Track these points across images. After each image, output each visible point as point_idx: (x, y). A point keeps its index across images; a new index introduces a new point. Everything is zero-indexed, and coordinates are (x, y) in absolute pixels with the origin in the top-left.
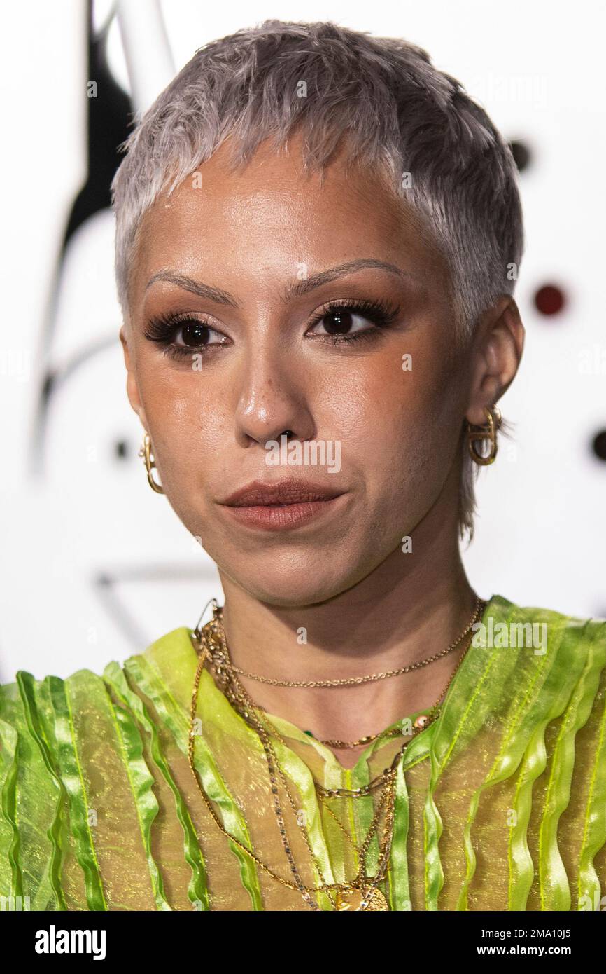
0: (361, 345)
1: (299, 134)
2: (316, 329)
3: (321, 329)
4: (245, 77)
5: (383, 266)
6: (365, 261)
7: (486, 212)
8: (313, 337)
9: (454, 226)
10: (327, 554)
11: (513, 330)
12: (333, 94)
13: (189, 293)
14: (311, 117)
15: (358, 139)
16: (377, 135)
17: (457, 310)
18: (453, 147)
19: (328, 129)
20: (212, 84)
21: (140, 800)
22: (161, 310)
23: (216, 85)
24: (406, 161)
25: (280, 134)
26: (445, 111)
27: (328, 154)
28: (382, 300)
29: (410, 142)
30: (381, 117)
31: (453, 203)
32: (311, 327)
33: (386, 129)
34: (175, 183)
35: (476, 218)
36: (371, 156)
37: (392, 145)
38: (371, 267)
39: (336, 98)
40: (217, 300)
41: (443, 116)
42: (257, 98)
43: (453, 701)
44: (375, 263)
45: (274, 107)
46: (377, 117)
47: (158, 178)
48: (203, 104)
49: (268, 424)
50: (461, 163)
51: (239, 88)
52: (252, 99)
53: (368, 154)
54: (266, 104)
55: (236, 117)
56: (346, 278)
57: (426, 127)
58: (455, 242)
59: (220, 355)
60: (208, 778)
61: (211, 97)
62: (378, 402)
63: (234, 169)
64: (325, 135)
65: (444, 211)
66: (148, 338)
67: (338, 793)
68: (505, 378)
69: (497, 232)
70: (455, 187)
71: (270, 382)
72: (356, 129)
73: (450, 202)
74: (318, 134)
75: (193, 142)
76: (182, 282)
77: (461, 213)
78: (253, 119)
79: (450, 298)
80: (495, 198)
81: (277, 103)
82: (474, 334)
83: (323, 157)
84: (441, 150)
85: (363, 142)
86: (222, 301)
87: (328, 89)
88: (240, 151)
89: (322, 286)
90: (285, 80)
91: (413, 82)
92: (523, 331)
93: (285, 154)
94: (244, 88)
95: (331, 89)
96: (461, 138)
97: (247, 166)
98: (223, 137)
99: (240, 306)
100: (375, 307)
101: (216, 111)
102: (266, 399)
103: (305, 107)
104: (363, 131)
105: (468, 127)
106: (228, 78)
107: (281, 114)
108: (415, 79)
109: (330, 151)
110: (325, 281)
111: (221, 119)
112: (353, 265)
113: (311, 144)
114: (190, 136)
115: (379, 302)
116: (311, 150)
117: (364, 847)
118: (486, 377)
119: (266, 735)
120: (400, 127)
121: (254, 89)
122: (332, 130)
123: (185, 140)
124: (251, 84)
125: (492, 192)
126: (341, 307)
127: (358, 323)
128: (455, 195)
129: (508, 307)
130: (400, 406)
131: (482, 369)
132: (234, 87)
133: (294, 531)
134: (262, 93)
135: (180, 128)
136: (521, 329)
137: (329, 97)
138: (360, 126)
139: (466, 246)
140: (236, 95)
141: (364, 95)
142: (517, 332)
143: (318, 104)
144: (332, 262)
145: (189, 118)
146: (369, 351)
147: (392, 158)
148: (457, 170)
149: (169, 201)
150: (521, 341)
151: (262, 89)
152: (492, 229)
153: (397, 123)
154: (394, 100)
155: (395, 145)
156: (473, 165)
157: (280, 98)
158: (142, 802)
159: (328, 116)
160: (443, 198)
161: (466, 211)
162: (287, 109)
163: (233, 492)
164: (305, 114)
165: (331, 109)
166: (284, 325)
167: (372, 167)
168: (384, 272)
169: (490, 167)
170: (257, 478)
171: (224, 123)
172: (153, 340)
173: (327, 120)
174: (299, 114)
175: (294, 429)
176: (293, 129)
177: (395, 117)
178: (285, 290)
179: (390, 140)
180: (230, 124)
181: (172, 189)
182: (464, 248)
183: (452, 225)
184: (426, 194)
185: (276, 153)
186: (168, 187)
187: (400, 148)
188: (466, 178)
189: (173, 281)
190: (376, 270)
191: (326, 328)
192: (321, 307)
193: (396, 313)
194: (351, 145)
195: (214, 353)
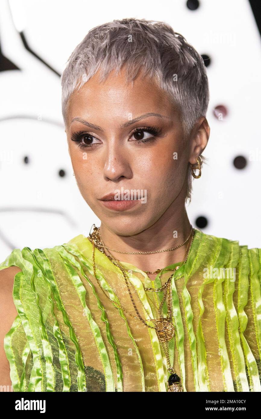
0: (148, 144)
1: (124, 68)
2: (132, 138)
3: (133, 138)
4: (105, 46)
5: (155, 115)
6: (149, 114)
7: (194, 89)
8: (131, 141)
9: (182, 97)
10: (138, 218)
11: (206, 128)
12: (137, 52)
13: (86, 126)
14: (129, 62)
15: (146, 69)
16: (153, 67)
17: (184, 127)
18: (181, 67)
19: (135, 66)
20: (93, 48)
21: (79, 288)
22: (77, 130)
23: (95, 49)
24: (164, 75)
25: (118, 68)
26: (178, 53)
27: (135, 76)
28: (155, 127)
29: (165, 67)
30: (154, 60)
31: (182, 88)
32: (130, 137)
33: (156, 64)
34: (80, 86)
35: (190, 92)
36: (151, 75)
37: (159, 70)
38: (151, 116)
39: (138, 53)
40: (96, 129)
41: (178, 55)
42: (109, 55)
43: (191, 256)
44: (153, 114)
45: (115, 58)
46: (153, 60)
47: (75, 83)
48: (90, 56)
49: (115, 174)
50: (184, 73)
51: (103, 50)
52: (107, 55)
53: (150, 74)
54: (112, 56)
55: (102, 62)
56: (142, 121)
57: (171, 61)
58: (183, 102)
59: (98, 148)
60: (103, 282)
61: (93, 53)
62: (155, 165)
63: (101, 82)
64: (134, 68)
65: (178, 92)
66: (72, 140)
67: (150, 289)
68: (203, 146)
69: (199, 95)
70: (183, 82)
71: (115, 159)
72: (145, 65)
73: (180, 88)
74: (131, 68)
75: (86, 70)
76: (84, 122)
77: (185, 91)
78: (108, 62)
79: (181, 122)
80: (198, 83)
81: (116, 57)
82: (191, 134)
83: (133, 77)
84: (177, 69)
85: (148, 69)
86: (98, 129)
87: (135, 51)
88: (103, 75)
89: (133, 124)
90: (119, 47)
91: (166, 44)
92: (210, 129)
93: (119, 76)
94: (105, 50)
95: (136, 50)
96: (184, 63)
97: (106, 80)
98: (97, 69)
99: (105, 131)
100: (153, 129)
101: (94, 59)
102: (114, 165)
103: (127, 58)
104: (148, 66)
105: (187, 58)
106: (99, 46)
107: (118, 60)
108: (167, 43)
109: (136, 75)
110: (135, 122)
111: (97, 62)
112: (145, 116)
113: (129, 72)
114: (86, 69)
115: (154, 127)
116: (129, 74)
117: (160, 308)
118: (196, 147)
119: (124, 270)
120: (161, 63)
121: (108, 51)
122: (136, 66)
123: (84, 70)
124: (107, 49)
125: (197, 81)
126: (140, 129)
127: (147, 135)
128: (183, 85)
129: (204, 121)
130: (163, 165)
131: (194, 144)
132: (101, 50)
133: (126, 211)
134: (111, 53)
135: (82, 65)
136: (209, 128)
137: (136, 54)
138: (147, 64)
139: (186, 103)
140: (102, 53)
141: (148, 52)
142: (207, 129)
143: (131, 56)
144: (137, 115)
145: (85, 62)
146: (151, 146)
147: (159, 74)
148: (183, 75)
149: (79, 92)
150: (209, 132)
151: (111, 51)
152: (197, 94)
153: (160, 61)
154: (159, 53)
155: (160, 70)
156: (189, 73)
157: (118, 54)
158: (79, 289)
159: (135, 61)
160: (178, 87)
161: (187, 90)
162: (120, 59)
163: (103, 196)
164: (126, 61)
165: (136, 58)
166: (121, 137)
167: (152, 79)
168: (156, 117)
169: (195, 72)
170: (111, 192)
171: (98, 64)
172: (75, 141)
173: (135, 62)
174: (124, 61)
175: (125, 175)
176: (122, 67)
177: (159, 59)
178: (121, 126)
179: (158, 68)
180: (100, 64)
181: (80, 87)
182: (186, 104)
183: (181, 97)
184: (171, 86)
185: (116, 76)
186: (78, 87)
187: (162, 70)
188: (186, 78)
189: (80, 121)
190: (153, 117)
191: (135, 138)
192: (134, 130)
193: (161, 131)
194: (144, 71)
195: (96, 147)
